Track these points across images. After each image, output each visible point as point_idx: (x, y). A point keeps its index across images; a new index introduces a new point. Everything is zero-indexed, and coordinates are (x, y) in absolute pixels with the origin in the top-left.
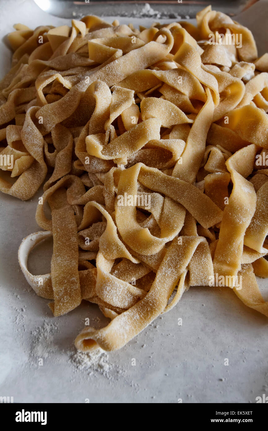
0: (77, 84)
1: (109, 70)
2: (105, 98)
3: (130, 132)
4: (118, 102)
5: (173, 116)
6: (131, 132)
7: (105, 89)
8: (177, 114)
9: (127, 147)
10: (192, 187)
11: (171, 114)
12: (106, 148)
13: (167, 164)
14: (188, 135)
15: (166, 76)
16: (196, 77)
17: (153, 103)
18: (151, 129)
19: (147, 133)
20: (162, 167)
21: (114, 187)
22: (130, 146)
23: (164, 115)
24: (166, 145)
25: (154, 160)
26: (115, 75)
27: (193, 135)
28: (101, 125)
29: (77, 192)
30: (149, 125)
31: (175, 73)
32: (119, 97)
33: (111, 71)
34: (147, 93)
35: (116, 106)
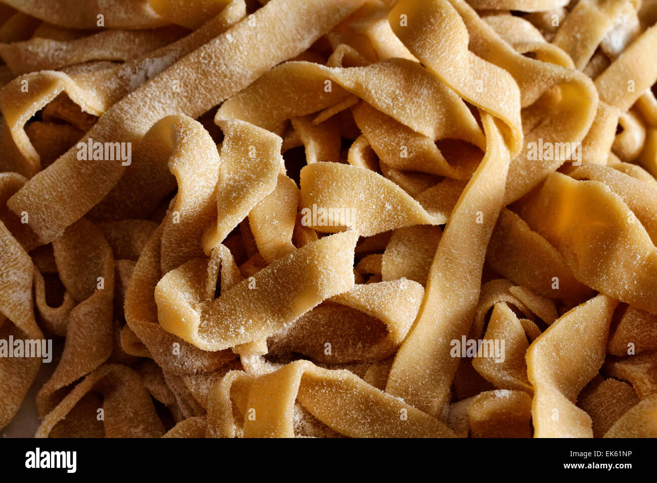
0: (120, 103)
1: (210, 62)
2: (201, 175)
3: (273, 272)
4: (237, 178)
5: (388, 211)
6: (275, 271)
7: (201, 147)
8: (399, 208)
9: (266, 311)
10: (437, 426)
11: (383, 207)
12: (211, 313)
13: (375, 349)
14: (433, 257)
15: (370, 87)
16: (452, 88)
17: (333, 183)
18: (330, 267)
19: (317, 277)
20: (361, 356)
21: (235, 427)
22: (273, 307)
23: (366, 211)
24: (370, 305)
25: (342, 337)
26: (225, 76)
27: (447, 259)
28: (192, 238)
29: (132, 415)
30: (324, 257)
31: (395, 74)
32: (241, 162)
33: (215, 64)
34: (317, 121)
35: (234, 195)
